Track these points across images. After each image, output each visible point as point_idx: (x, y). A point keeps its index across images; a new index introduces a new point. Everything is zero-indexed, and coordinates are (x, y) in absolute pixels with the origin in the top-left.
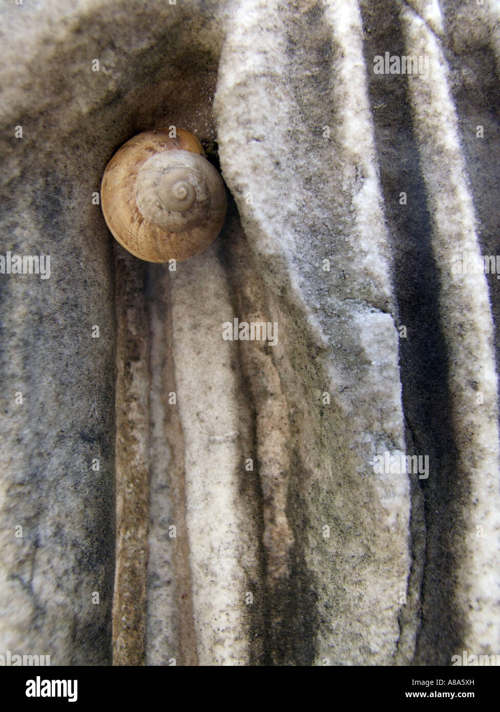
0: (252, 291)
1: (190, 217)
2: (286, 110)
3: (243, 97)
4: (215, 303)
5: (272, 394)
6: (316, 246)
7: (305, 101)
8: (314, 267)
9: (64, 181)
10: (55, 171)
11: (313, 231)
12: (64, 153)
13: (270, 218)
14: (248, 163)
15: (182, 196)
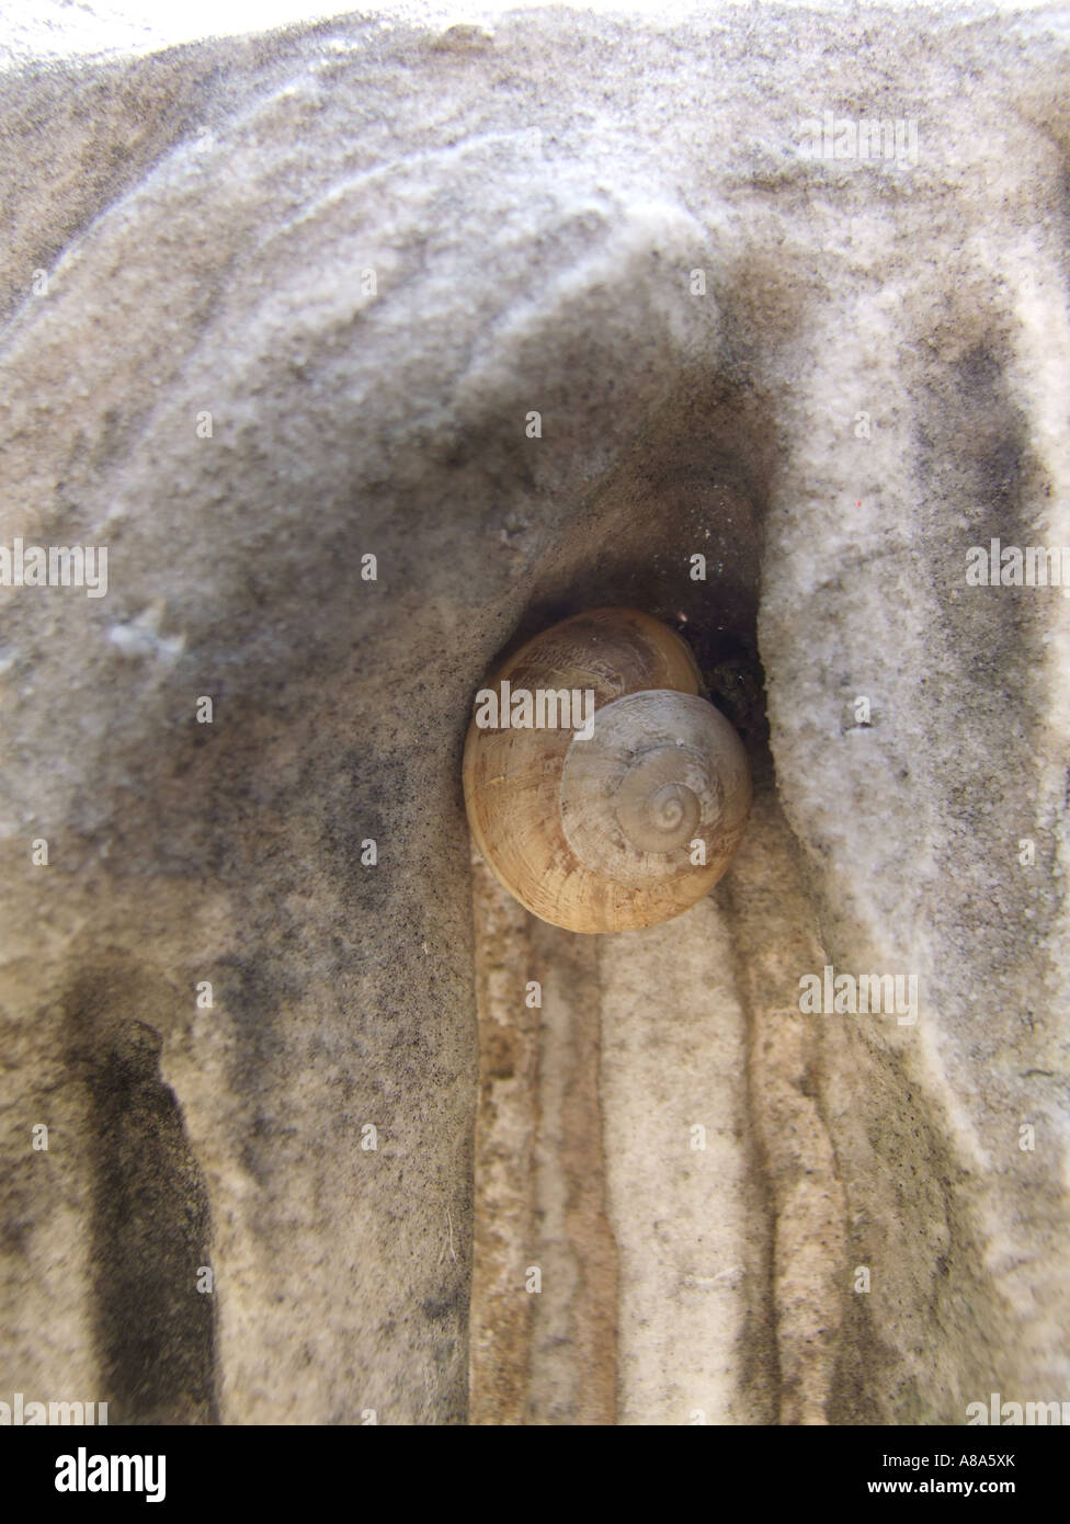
0: (780, 962)
2: (919, 629)
3: (833, 617)
4: (703, 997)
5: (809, 1173)
6: (971, 951)
7: (955, 594)
8: (967, 1001)
9: (389, 765)
10: (371, 751)
11: (967, 917)
12: (392, 709)
13: (888, 911)
14: (845, 785)
15: (672, 823)
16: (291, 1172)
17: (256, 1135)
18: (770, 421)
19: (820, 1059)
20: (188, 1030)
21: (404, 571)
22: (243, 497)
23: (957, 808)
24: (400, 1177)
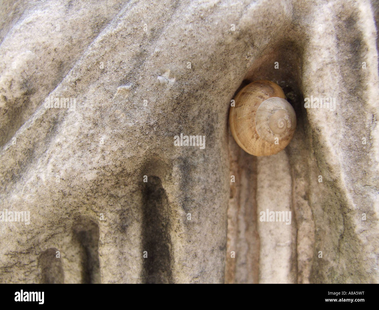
0: (299, 167)
1: (283, 136)
2: (338, 81)
3: (320, 77)
4: (282, 175)
5: (305, 219)
6: (351, 157)
7: (345, 74)
8: (350, 168)
9: (215, 114)
10: (212, 110)
11: (350, 148)
12: (217, 100)
13: (334, 145)
14: (324, 115)
15: (282, 127)
16: (193, 210)
17: (185, 201)
18: (304, 33)
19: (309, 190)
20: (171, 175)
21: (225, 64)
22: (189, 46)
23: (347, 124)
24: (216, 214)
